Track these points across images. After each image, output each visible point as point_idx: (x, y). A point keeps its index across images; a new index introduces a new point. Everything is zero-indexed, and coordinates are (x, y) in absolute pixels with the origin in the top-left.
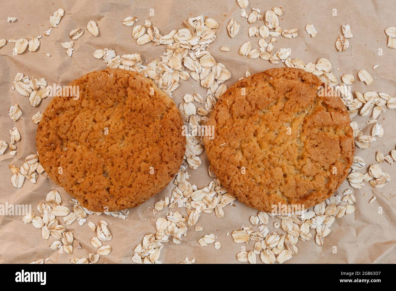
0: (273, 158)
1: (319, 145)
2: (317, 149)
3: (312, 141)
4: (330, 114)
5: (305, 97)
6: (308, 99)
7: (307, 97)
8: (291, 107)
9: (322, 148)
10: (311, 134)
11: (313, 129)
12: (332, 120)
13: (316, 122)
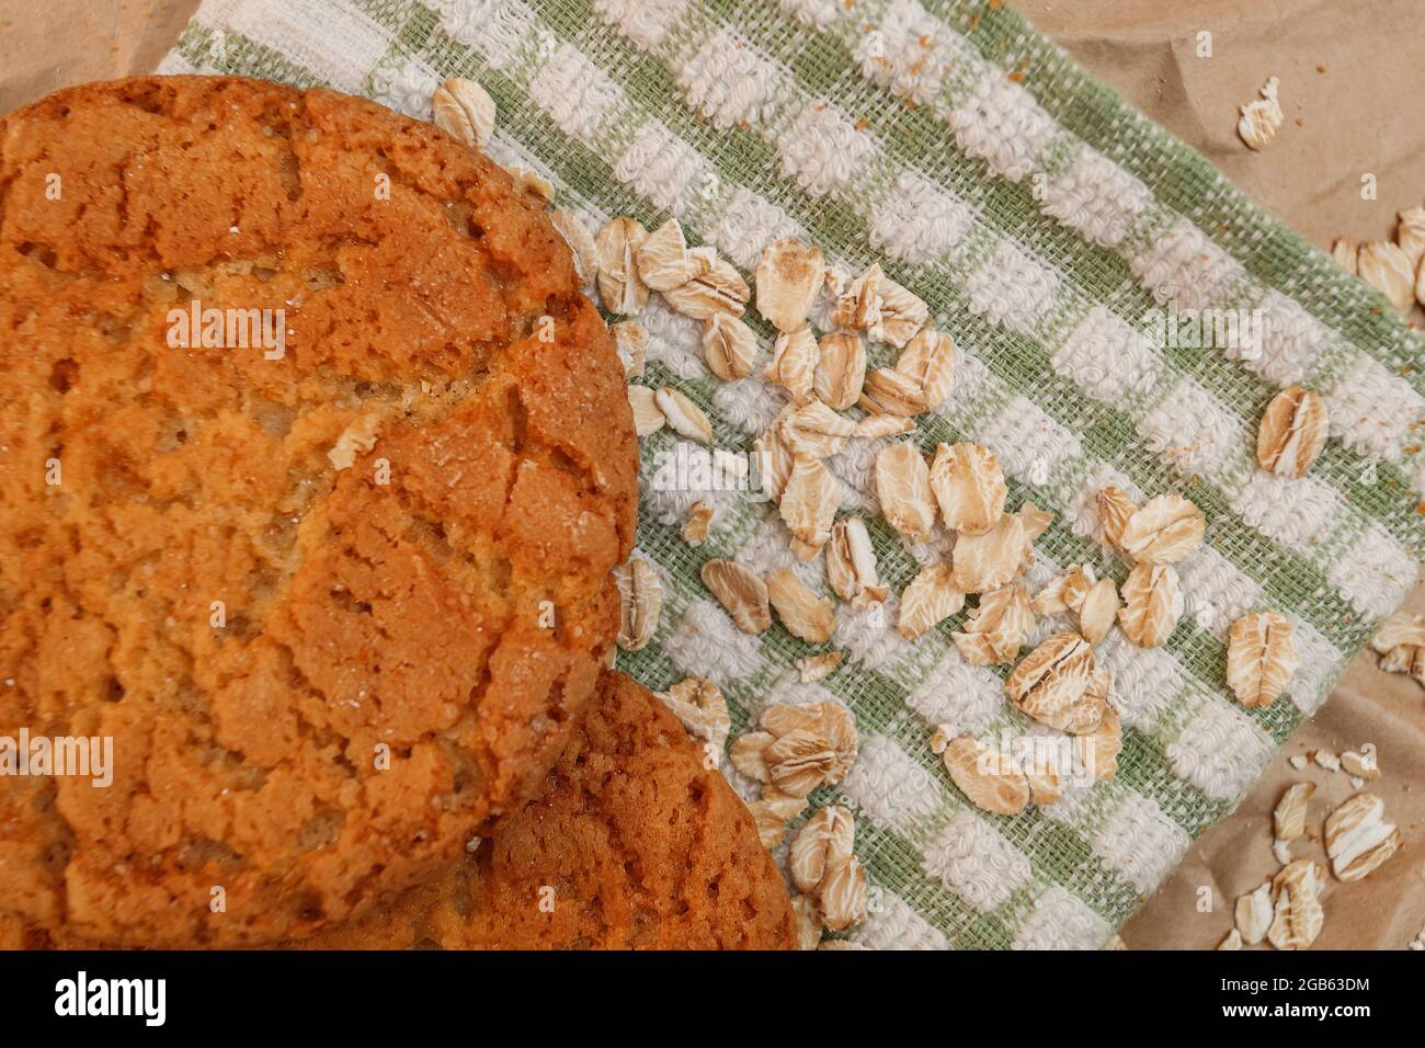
0: (89, 557)
1: (375, 605)
2: (350, 620)
3: (345, 566)
4: (515, 467)
5: (431, 311)
6: (438, 326)
7: (438, 318)
8: (332, 328)
9: (383, 632)
10: (361, 527)
11: (384, 502)
12: (508, 501)
13: (416, 467)
